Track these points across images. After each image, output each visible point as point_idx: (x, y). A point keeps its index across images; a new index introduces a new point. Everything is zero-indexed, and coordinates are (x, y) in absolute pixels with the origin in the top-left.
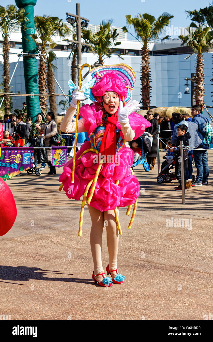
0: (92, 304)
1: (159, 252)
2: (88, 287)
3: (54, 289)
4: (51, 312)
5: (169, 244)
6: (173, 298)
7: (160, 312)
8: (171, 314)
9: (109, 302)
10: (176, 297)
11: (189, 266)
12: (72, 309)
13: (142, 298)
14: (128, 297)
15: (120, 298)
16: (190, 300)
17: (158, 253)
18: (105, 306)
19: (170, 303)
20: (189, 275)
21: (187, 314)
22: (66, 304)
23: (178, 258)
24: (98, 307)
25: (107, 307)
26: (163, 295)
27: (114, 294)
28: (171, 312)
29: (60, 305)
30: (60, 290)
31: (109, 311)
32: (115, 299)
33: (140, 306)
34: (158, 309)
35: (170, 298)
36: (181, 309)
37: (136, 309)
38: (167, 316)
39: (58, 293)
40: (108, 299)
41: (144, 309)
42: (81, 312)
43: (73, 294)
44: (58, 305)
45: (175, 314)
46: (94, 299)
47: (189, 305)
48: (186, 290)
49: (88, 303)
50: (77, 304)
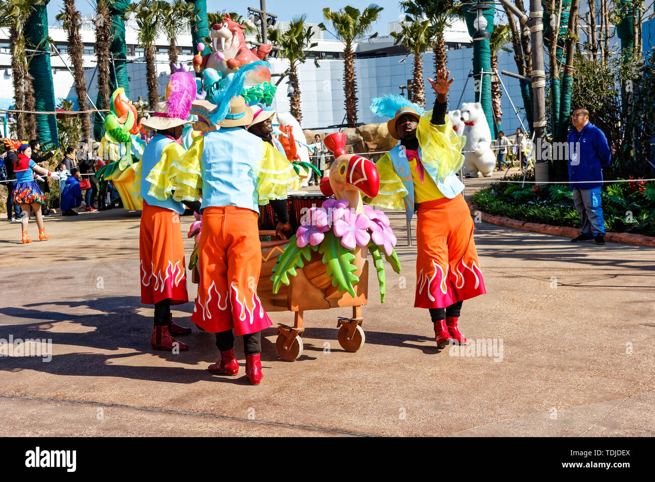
0: (309, 378)
1: (387, 308)
5: (398, 298)
6: (411, 367)
9: (330, 375)
10: (415, 365)
12: (285, 386)
13: (372, 368)
14: (354, 367)
15: (344, 369)
16: (433, 369)
17: (385, 310)
18: (325, 380)
19: (408, 373)
23: (411, 315)
24: (317, 382)
25: (329, 382)
26: (398, 363)
27: (335, 365)
31: (332, 387)
32: (338, 370)
33: (370, 379)
34: (394, 381)
35: (407, 366)
36: (423, 381)
37: (366, 384)
40: (329, 371)
41: (376, 383)
42: (296, 390)
43: (283, 367)
47: (432, 375)
49: (304, 378)
50: (290, 380)
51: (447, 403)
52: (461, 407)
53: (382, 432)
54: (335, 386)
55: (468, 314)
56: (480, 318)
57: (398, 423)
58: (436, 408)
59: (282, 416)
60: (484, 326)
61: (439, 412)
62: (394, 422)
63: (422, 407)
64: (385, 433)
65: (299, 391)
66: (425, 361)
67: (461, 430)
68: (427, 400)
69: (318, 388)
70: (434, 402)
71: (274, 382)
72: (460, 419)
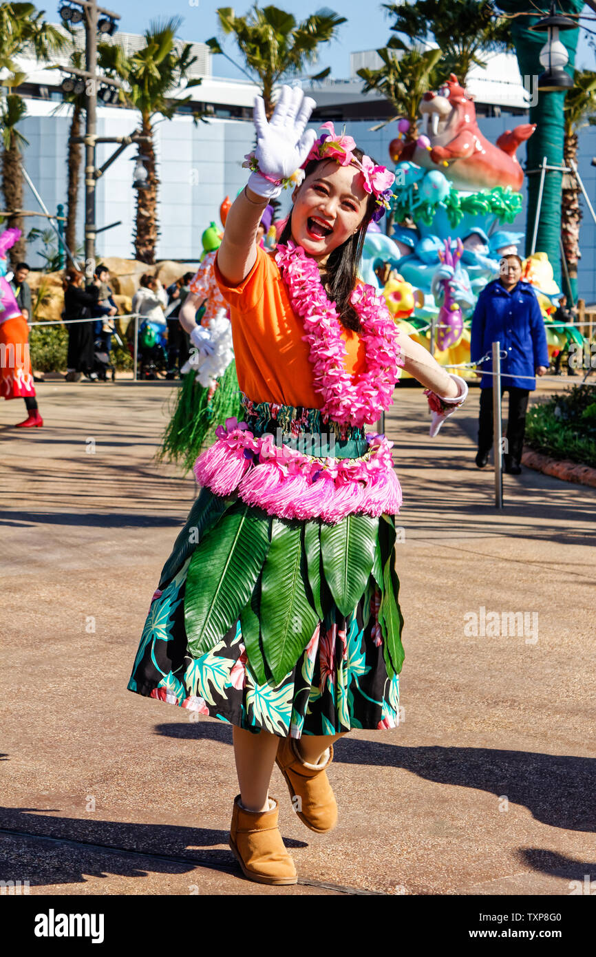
0: (167, 758)
2: (152, 717)
3: (61, 719)
4: (59, 778)
7: (354, 784)
8: (383, 789)
11: (415, 668)
12: (114, 770)
20: (417, 690)
21: (426, 789)
22: (96, 758)
24: (184, 766)
25: (210, 767)
28: (381, 784)
29: (81, 761)
30: (77, 722)
31: (216, 778)
38: (372, 793)
39: (73, 729)
42: (139, 780)
43: (113, 734)
44: (75, 760)
45: (392, 789)
46: (172, 746)
48: (415, 726)
49: (156, 758)
50: (126, 760)
51: (459, 823)
52: (488, 832)
53: (322, 874)
54: (222, 778)
55: (504, 650)
56: (529, 660)
57: (355, 858)
58: (436, 832)
59: (108, 831)
60: (537, 676)
61: (443, 841)
62: (347, 854)
63: (406, 828)
64: (327, 877)
65: (144, 783)
66: (412, 738)
67: (489, 878)
68: (415, 814)
69: (185, 778)
70: (432, 820)
71: (92, 762)
72: (486, 855)
